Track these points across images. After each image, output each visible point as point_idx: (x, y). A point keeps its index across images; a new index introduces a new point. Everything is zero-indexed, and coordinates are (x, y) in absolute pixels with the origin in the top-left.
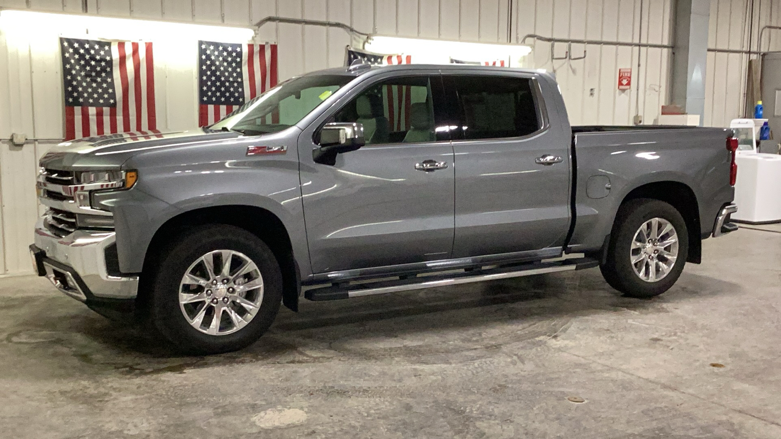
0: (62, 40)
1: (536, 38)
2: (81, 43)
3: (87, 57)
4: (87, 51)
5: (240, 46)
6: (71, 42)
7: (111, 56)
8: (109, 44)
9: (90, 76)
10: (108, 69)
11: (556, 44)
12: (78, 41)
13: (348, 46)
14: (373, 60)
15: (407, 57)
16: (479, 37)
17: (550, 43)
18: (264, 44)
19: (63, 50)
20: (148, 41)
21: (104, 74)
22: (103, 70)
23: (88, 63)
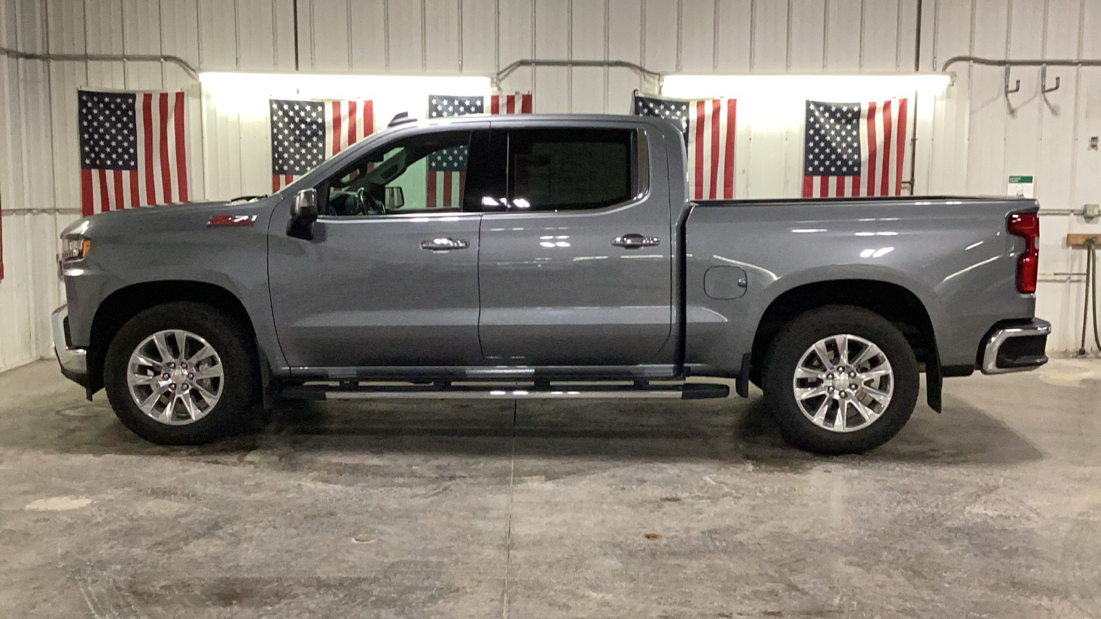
0: (271, 102)
1: (972, 62)
2: (291, 104)
3: (297, 120)
4: (297, 113)
5: (481, 99)
6: (280, 104)
7: (323, 117)
8: (322, 104)
9: (299, 141)
10: (320, 133)
12: (288, 103)
13: (635, 91)
14: (673, 107)
15: (730, 101)
16: (861, 63)
17: (1003, 68)
18: (514, 94)
19: (273, 113)
20: (368, 99)
21: (315, 139)
22: (315, 133)
23: (297, 126)
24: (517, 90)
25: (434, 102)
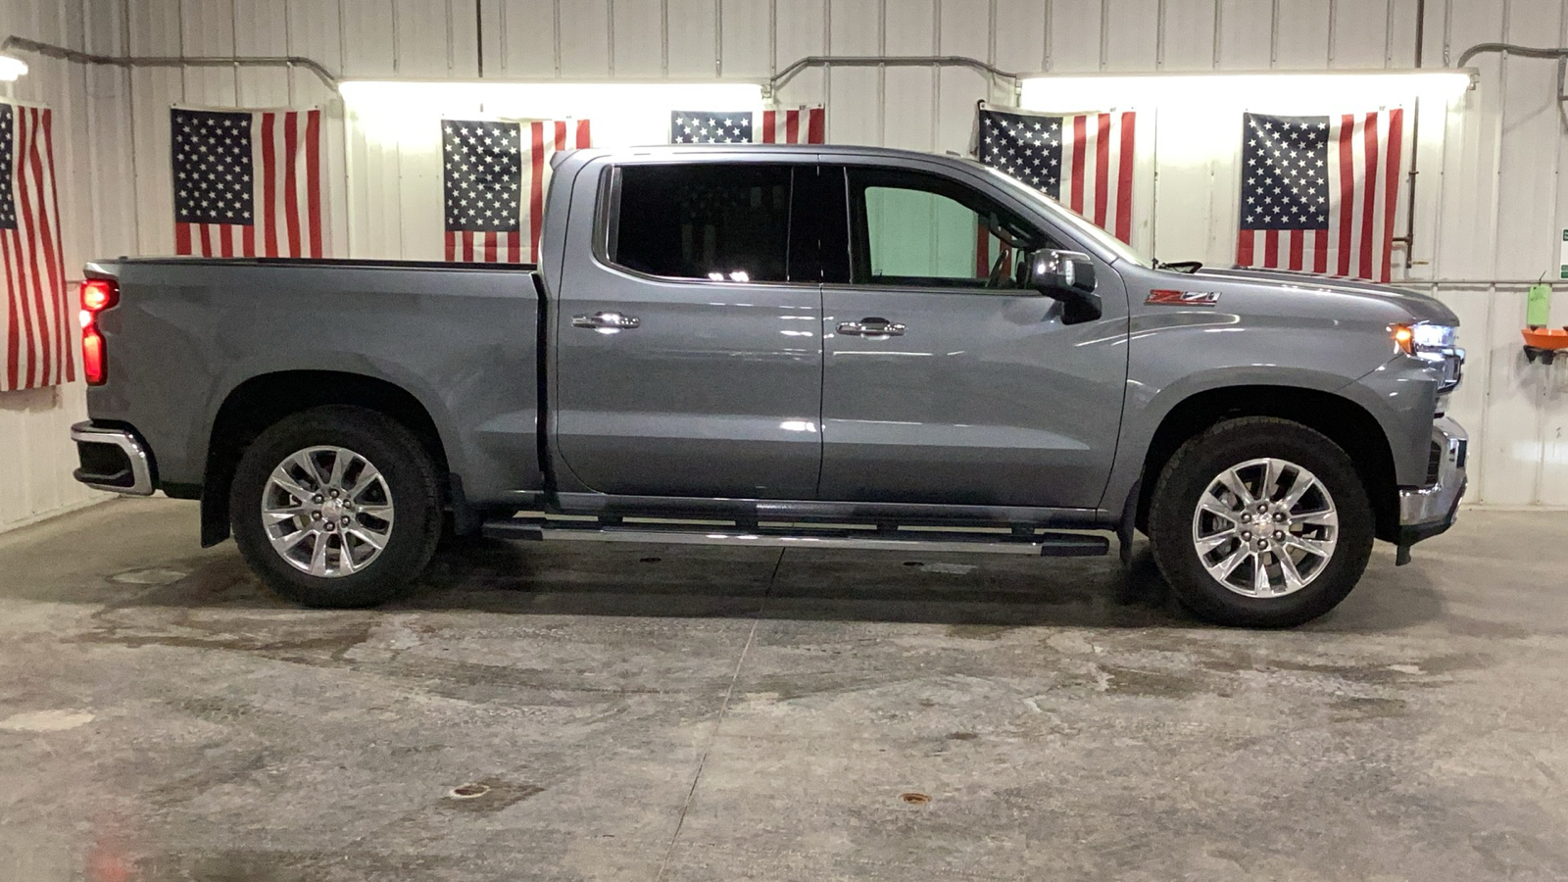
0: (444, 123)
1: (1506, 52)
2: (471, 126)
3: (480, 150)
5: (749, 116)
6: (456, 126)
7: (518, 146)
8: (516, 127)
9: (484, 181)
10: (514, 169)
12: (467, 124)
13: (982, 101)
14: (1037, 126)
15: (1125, 115)
16: (1330, 59)
17: (1554, 62)
18: (797, 109)
19: (446, 140)
20: (582, 118)
21: (506, 178)
22: (506, 170)
23: (481, 160)
24: (802, 102)
25: (680, 121)
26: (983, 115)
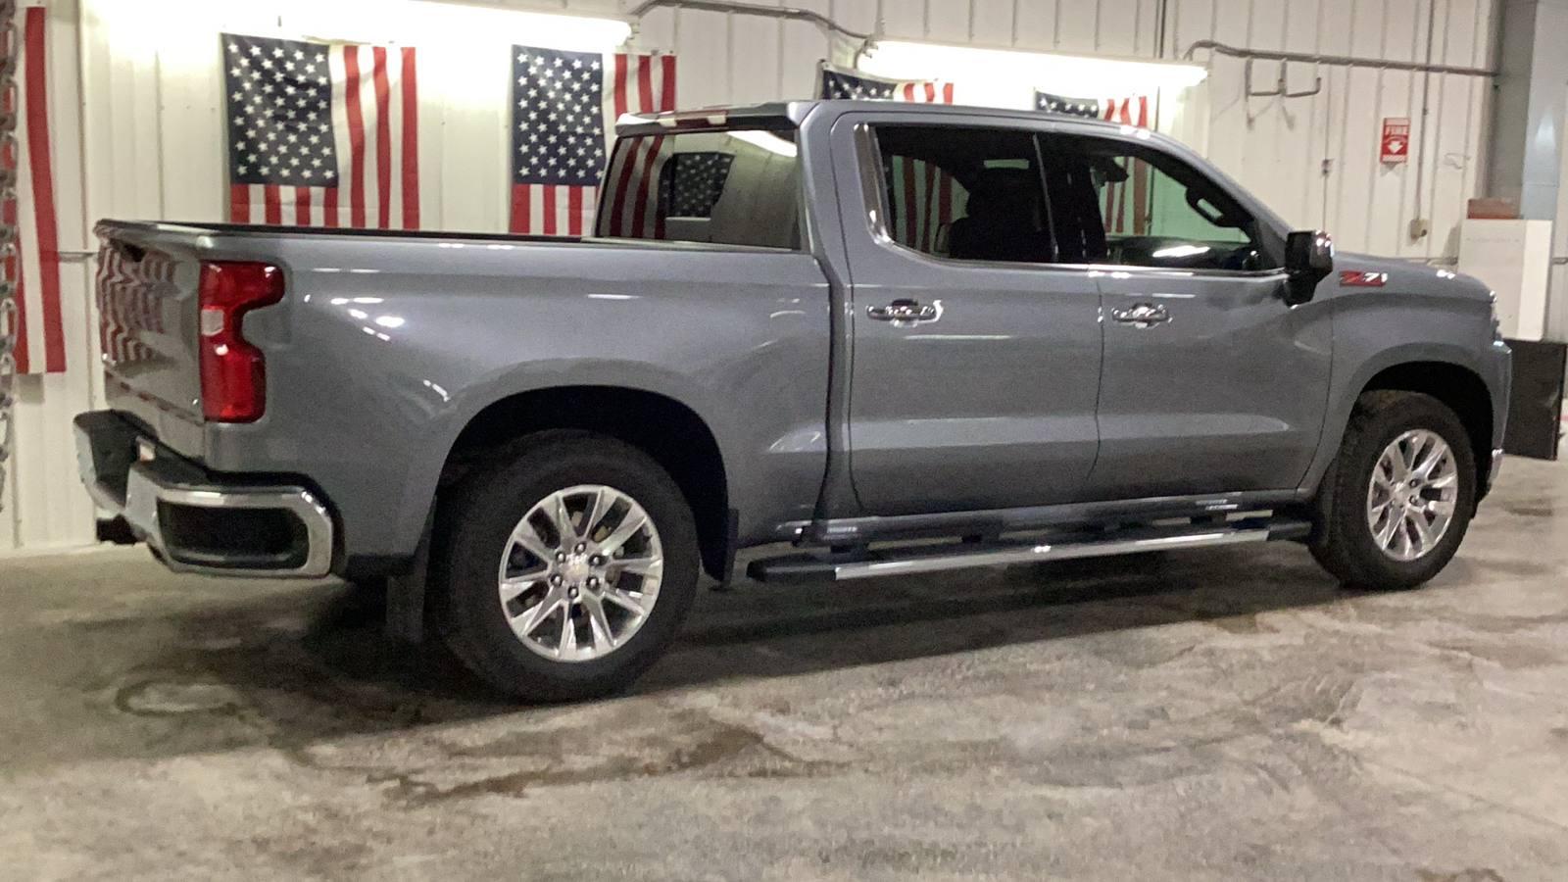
0: (226, 39)
1: (1214, 49)
2: (267, 46)
3: (279, 76)
4: (279, 64)
5: (599, 57)
6: (244, 43)
7: (327, 74)
8: (325, 50)
9: (283, 118)
10: (322, 105)
11: (1257, 62)
12: (259, 42)
13: (823, 61)
14: (873, 91)
15: (946, 85)
16: (1097, 44)
17: (1243, 61)
18: (648, 54)
19: (229, 61)
20: (407, 45)
21: (312, 116)
22: (312, 106)
23: (279, 90)
24: (655, 46)
25: (522, 58)
26: (828, 75)
